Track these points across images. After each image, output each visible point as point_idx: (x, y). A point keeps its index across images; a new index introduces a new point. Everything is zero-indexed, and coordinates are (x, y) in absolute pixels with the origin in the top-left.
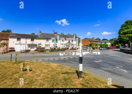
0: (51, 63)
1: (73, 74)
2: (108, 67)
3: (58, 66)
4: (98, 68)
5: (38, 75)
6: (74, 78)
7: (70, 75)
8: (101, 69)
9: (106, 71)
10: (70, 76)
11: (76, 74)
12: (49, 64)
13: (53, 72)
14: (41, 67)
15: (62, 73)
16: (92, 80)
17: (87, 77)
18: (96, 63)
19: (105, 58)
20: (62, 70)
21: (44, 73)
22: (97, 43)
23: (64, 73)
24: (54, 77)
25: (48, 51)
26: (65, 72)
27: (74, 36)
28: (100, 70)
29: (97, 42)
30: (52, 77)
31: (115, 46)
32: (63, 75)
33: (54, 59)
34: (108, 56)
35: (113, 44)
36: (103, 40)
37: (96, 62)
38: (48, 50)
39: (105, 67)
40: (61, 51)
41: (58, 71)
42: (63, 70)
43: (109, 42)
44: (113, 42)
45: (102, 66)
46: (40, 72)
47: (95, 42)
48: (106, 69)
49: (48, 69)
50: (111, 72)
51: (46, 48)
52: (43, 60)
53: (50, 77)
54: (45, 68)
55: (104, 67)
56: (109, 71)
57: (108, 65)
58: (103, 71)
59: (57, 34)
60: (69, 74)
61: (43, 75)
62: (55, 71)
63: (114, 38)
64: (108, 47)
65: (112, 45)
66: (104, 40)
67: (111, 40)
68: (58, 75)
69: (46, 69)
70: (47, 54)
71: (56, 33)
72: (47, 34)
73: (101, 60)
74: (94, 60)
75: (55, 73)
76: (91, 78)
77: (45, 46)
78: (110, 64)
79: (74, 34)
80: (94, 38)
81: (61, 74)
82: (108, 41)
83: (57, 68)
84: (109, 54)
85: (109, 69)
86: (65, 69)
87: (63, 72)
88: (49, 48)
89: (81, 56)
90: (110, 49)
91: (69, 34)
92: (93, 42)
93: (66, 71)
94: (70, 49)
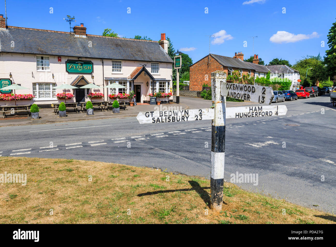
0: (83, 161)
1: (181, 194)
2: (299, 162)
3: (113, 169)
4: (265, 168)
5: (42, 210)
6: (192, 208)
7: (173, 197)
8: (274, 170)
9: (292, 174)
10: (176, 201)
11: (194, 192)
12: (71, 166)
13: (101, 193)
14: (39, 178)
15: (140, 195)
16: (257, 207)
17: (235, 199)
18: (256, 150)
19: (282, 130)
20: (135, 184)
21: (63, 200)
22: (252, 74)
23: (149, 193)
24: (110, 211)
25: (50, 113)
26: (151, 190)
27: (162, 44)
28: (271, 174)
29: (254, 71)
30: (105, 211)
31: (313, 85)
32: (146, 199)
33: (85, 145)
34: (292, 124)
35: (309, 80)
36: (272, 64)
37: (255, 145)
38: (48, 106)
39: (288, 163)
40: (111, 109)
41: (121, 187)
42: (140, 183)
43: (295, 72)
44: (308, 71)
45: (277, 161)
46: (42, 198)
47: (245, 73)
48: (291, 169)
49: (74, 182)
50: (311, 178)
51: (39, 100)
52: (35, 150)
53: (94, 211)
54: (59, 181)
55: (284, 164)
56: (303, 176)
57: (297, 155)
58: (284, 177)
59: (84, 33)
60: (169, 194)
61: (64, 206)
62: (108, 188)
63: (313, 58)
64: (291, 89)
65: (305, 84)
66: (276, 62)
67: (303, 64)
68: (127, 203)
69: (66, 185)
70: (48, 125)
71: (83, 30)
72: (38, 31)
73: (271, 139)
74: (247, 140)
75: (109, 196)
76: (249, 200)
77: (34, 89)
78: (302, 152)
79: (163, 35)
80: (241, 55)
81: (137, 199)
82: (290, 66)
83: (114, 177)
84: (296, 117)
85: (303, 168)
86: (146, 178)
87: (140, 191)
88: (52, 99)
89: (220, 123)
90: (299, 100)
91: (138, 38)
92: (237, 72)
93: (152, 186)
94: (149, 102)
